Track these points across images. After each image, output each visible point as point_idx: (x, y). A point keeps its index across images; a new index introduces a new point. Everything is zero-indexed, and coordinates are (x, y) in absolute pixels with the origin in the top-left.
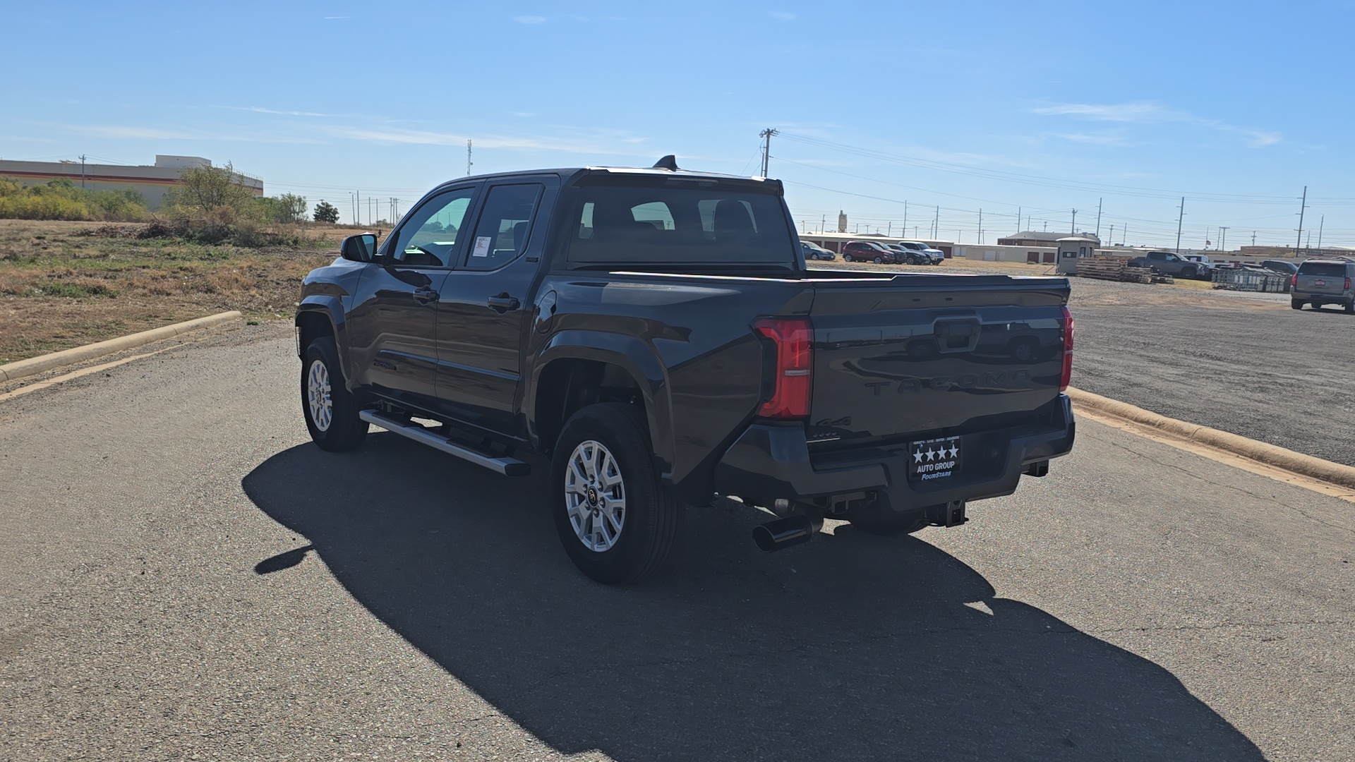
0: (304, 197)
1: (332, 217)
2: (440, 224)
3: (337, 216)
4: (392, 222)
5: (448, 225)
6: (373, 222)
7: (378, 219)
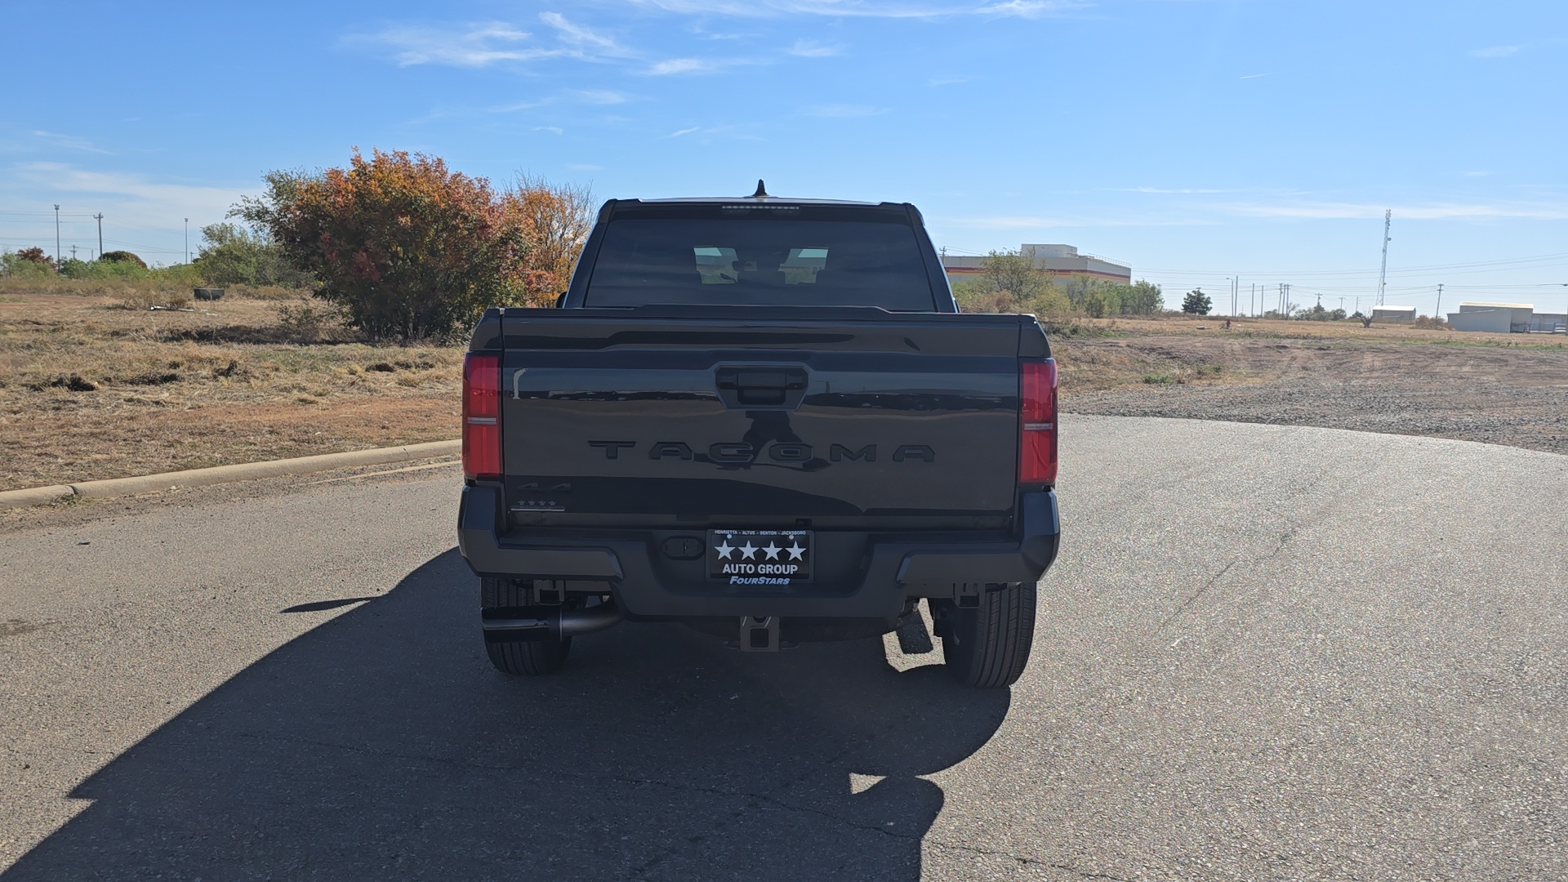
0: (1159, 285)
1: (1203, 307)
2: (1343, 311)
3: (1209, 306)
4: (1285, 313)
5: (1354, 313)
6: (1257, 312)
7: (1266, 310)
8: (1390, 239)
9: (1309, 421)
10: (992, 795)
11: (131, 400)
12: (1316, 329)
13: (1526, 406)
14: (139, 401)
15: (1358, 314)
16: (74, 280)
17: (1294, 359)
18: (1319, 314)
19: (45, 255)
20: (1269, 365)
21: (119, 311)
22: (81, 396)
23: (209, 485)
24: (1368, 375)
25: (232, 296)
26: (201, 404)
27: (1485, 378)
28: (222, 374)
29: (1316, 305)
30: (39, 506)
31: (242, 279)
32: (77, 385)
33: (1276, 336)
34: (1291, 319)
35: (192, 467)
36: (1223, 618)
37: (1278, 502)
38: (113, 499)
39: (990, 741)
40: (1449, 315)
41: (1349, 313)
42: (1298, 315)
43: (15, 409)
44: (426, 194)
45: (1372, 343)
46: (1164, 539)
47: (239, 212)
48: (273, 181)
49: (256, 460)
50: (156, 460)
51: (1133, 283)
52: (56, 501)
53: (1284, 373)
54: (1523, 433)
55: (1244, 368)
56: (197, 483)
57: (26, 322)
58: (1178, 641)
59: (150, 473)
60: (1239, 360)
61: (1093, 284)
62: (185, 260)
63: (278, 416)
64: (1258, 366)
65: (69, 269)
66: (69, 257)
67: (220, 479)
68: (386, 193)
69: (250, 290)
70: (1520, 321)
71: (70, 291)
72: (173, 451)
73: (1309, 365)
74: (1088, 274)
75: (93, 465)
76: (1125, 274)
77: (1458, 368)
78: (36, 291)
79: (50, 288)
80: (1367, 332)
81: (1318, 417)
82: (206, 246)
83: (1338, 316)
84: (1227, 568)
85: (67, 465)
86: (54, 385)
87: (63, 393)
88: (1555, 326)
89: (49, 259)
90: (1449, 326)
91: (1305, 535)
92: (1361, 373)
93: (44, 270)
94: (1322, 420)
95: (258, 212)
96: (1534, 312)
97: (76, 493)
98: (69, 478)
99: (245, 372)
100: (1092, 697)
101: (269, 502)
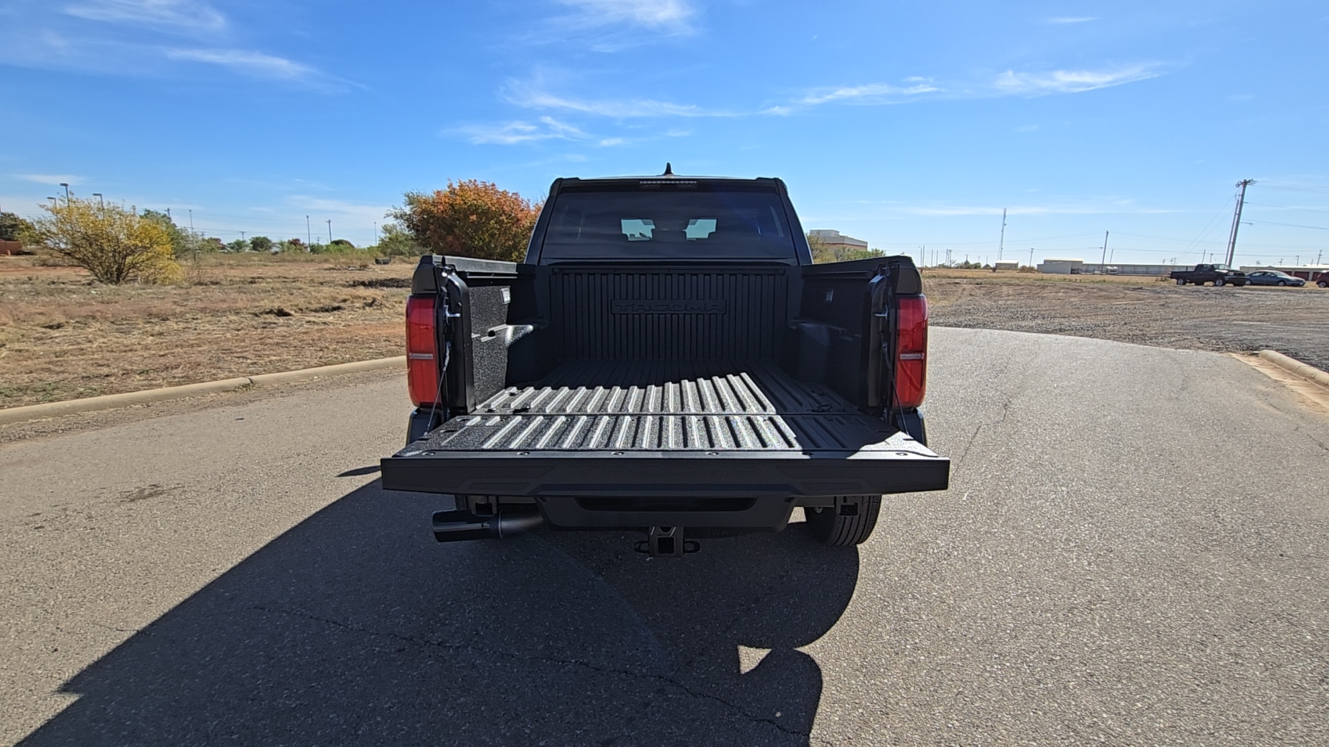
4: (949, 265)
6: (934, 265)
7: (939, 263)
8: (1005, 225)
9: (985, 326)
10: (864, 671)
11: (309, 322)
12: (969, 273)
13: (1103, 315)
14: (314, 322)
15: (987, 265)
16: (316, 255)
17: (964, 289)
18: (967, 266)
19: (301, 242)
20: (951, 293)
21: (332, 271)
22: (281, 320)
23: (338, 375)
24: (1006, 298)
25: (395, 262)
26: (350, 324)
27: (1072, 299)
28: (367, 306)
29: (965, 260)
30: (227, 391)
31: (402, 254)
32: (281, 313)
33: (949, 277)
34: (952, 268)
35: (330, 364)
36: (990, 473)
37: (990, 380)
38: (276, 385)
39: (851, 603)
40: (1038, 265)
41: (983, 265)
42: (956, 266)
43: (239, 328)
44: (485, 202)
45: (1005, 280)
46: (930, 409)
47: (392, 214)
48: (408, 196)
49: (371, 359)
50: (308, 360)
51: (869, 249)
52: (238, 388)
53: (960, 297)
54: (1109, 332)
55: (937, 295)
56: (330, 374)
57: (279, 277)
58: (966, 495)
59: (303, 368)
60: (934, 291)
61: (849, 250)
62: (375, 244)
63: (393, 331)
64: (945, 294)
65: (315, 249)
66: (315, 242)
67: (346, 371)
68: (465, 203)
69: (406, 259)
70: (1076, 268)
71: (312, 261)
72: (321, 354)
73: (973, 293)
74: (845, 246)
75: (268, 363)
76: (865, 245)
77: (1056, 294)
78: (295, 261)
79: (302, 259)
80: (995, 275)
81: (989, 323)
82: (383, 236)
83: (977, 266)
84: (978, 430)
85: (252, 364)
86: (267, 313)
87: (272, 318)
88: (1094, 270)
89: (303, 244)
90: (1038, 271)
91: (1017, 403)
92: (1002, 297)
93: (301, 250)
94: (992, 325)
95: (401, 215)
96: (1084, 263)
97: (252, 382)
98: (250, 373)
99: (381, 304)
100: (919, 552)
101: (372, 386)
